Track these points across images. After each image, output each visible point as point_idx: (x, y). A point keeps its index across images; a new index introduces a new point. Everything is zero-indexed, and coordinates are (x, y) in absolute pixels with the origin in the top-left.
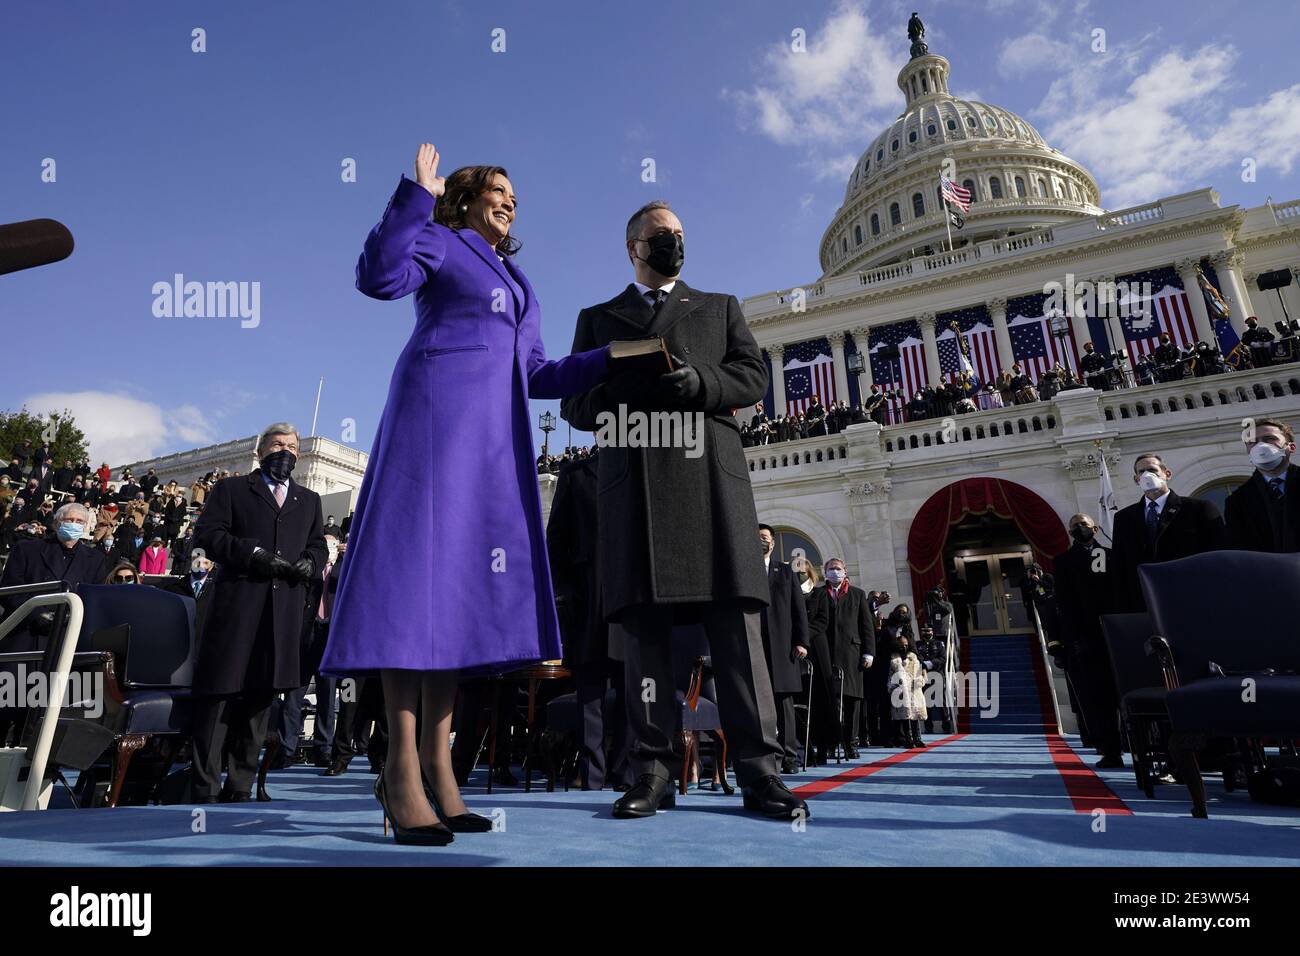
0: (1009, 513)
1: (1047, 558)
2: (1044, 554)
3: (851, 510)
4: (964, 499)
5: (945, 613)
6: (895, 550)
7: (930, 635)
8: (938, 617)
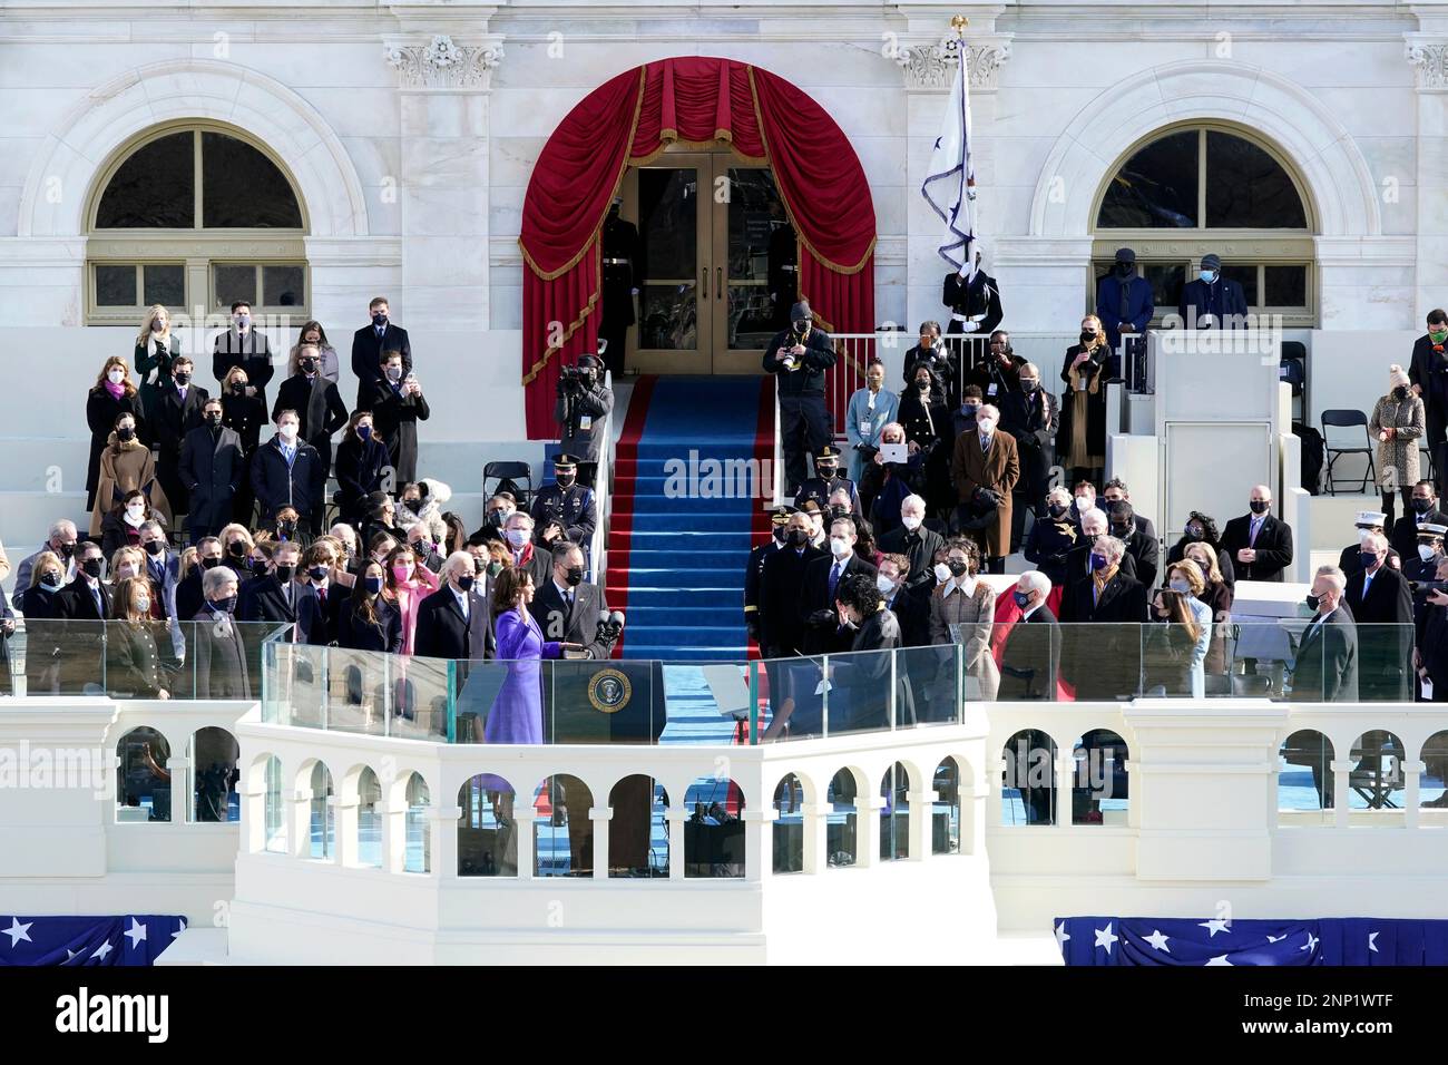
0: (760, 153)
1: (822, 267)
2: (817, 256)
3: (397, 102)
4: (669, 110)
5: (596, 413)
6: (493, 211)
7: (570, 477)
8: (585, 423)
